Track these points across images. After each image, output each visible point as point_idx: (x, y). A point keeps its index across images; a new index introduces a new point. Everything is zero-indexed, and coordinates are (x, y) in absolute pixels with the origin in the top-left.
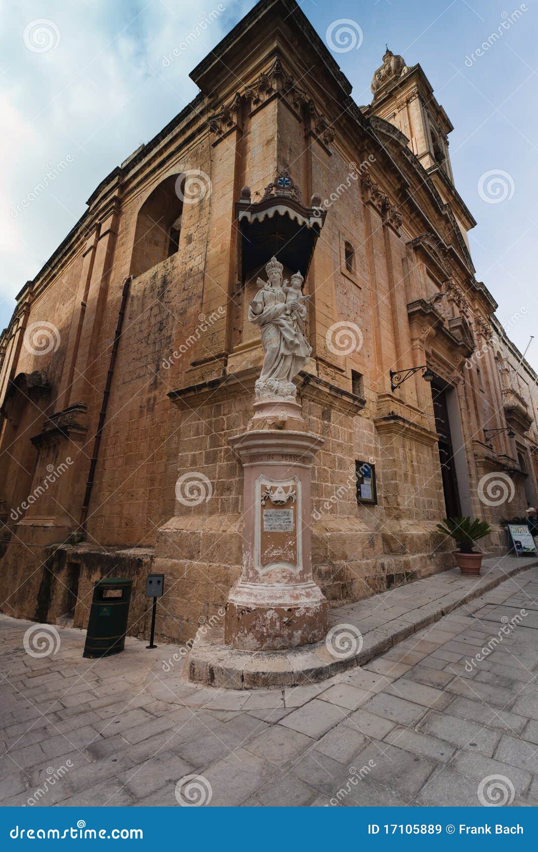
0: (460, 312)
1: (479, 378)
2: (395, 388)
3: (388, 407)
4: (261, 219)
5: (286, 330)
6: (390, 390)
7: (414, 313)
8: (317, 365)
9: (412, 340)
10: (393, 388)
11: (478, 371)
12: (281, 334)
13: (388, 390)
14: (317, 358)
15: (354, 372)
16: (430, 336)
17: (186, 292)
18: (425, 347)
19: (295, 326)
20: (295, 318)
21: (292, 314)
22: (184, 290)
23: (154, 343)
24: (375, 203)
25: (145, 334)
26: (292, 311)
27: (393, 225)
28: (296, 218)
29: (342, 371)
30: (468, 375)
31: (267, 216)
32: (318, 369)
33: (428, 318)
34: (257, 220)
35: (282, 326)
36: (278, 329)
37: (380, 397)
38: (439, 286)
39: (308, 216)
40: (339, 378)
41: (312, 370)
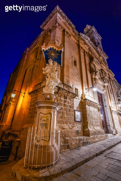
12: (50, 76)
14: (64, 84)
15: (75, 88)
19: (55, 74)
21: (54, 71)
28: (55, 49)
29: (71, 87)
34: (46, 50)
39: (59, 49)
40: (70, 89)
41: (62, 86)
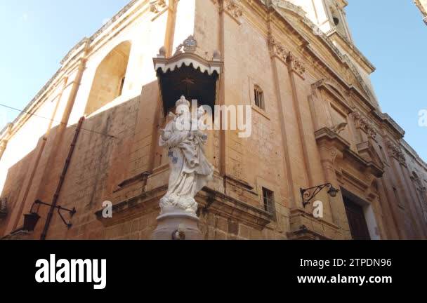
0: (369, 137)
1: (396, 196)
2: (306, 203)
3: (299, 221)
4: (172, 69)
5: (188, 152)
6: (301, 206)
7: (321, 138)
8: (225, 182)
9: (322, 161)
10: (304, 204)
11: (395, 189)
12: (184, 156)
13: (299, 205)
14: (225, 177)
15: (264, 189)
16: (338, 158)
17: (124, 126)
18: (335, 168)
19: (197, 149)
20: (197, 142)
21: (195, 139)
22: (123, 124)
23: (95, 169)
24: (280, 56)
25: (89, 161)
26: (195, 137)
27: (297, 71)
28: (199, 68)
29: (250, 188)
30: (383, 193)
31: (176, 66)
32: (225, 186)
33: (333, 142)
34: (169, 70)
35: (185, 149)
36: (182, 152)
37: (292, 212)
38: (345, 117)
39: (209, 66)
40: (246, 194)
41: (219, 186)
